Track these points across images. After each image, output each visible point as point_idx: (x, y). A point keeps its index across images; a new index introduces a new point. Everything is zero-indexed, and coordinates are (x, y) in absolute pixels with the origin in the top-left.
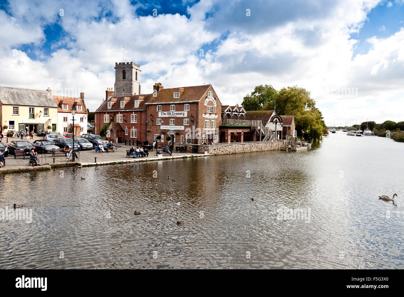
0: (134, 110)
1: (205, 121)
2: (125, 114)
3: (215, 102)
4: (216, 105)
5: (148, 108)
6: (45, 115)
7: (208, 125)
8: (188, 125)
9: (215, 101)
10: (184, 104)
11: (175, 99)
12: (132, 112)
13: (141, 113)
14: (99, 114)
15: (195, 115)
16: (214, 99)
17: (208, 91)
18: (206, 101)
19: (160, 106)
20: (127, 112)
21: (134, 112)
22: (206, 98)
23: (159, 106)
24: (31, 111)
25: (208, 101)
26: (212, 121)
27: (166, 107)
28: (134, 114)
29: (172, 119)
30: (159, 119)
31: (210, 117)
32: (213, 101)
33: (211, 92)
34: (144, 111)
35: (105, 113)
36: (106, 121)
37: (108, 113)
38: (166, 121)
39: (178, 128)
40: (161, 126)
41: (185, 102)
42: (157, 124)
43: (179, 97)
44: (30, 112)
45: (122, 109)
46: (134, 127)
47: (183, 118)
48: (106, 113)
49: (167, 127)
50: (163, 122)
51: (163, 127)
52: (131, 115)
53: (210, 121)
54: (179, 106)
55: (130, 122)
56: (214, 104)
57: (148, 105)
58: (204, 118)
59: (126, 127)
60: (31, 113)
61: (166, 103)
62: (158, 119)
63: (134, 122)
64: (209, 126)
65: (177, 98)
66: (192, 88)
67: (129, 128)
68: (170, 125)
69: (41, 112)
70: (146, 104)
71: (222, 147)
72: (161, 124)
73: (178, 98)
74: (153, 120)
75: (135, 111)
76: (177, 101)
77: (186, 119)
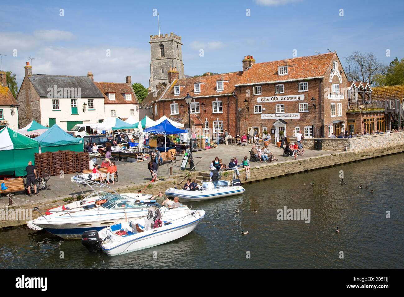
0: (217, 94)
1: (331, 104)
2: (204, 101)
3: (341, 77)
4: (342, 81)
5: (240, 90)
6: (90, 109)
7: (334, 109)
8: (307, 111)
9: (340, 75)
10: (298, 82)
11: (281, 76)
12: (214, 98)
13: (228, 99)
14: (162, 104)
15: (317, 97)
16: (339, 73)
17: (332, 62)
18: (331, 76)
19: (258, 87)
20: (206, 98)
21: (217, 99)
22: (331, 72)
23: (256, 89)
24: (74, 104)
25: (333, 77)
26: (338, 104)
27: (268, 88)
28: (218, 101)
29: (280, 105)
30: (258, 106)
31: (335, 98)
32: (338, 76)
33: (335, 62)
34: (234, 95)
35: (172, 101)
36: (173, 113)
37: (177, 101)
38: (270, 108)
39: (290, 116)
40: (262, 115)
41: (299, 79)
42: (255, 113)
43: (288, 72)
44: (72, 106)
45: (197, 95)
46: (218, 119)
47: (297, 102)
48: (174, 102)
49: (272, 116)
50: (264, 109)
51: (264, 117)
52: (213, 102)
53: (336, 105)
54: (290, 85)
55: (212, 111)
56: (340, 79)
57: (240, 87)
58: (330, 100)
59: (206, 118)
60: (74, 107)
61: (268, 82)
62: (256, 106)
63: (218, 112)
64: (335, 111)
65: (284, 74)
66: (304, 59)
67: (211, 120)
68: (276, 112)
69: (85, 104)
70: (236, 85)
71: (365, 140)
72: (261, 113)
73: (286, 74)
74: (248, 108)
75: (218, 97)
76: (287, 79)
77: (303, 104)
